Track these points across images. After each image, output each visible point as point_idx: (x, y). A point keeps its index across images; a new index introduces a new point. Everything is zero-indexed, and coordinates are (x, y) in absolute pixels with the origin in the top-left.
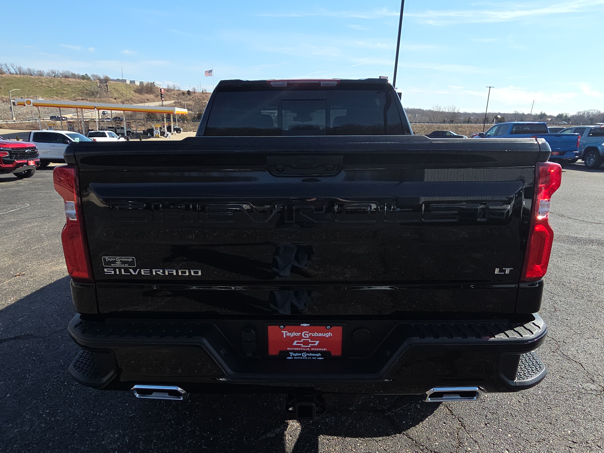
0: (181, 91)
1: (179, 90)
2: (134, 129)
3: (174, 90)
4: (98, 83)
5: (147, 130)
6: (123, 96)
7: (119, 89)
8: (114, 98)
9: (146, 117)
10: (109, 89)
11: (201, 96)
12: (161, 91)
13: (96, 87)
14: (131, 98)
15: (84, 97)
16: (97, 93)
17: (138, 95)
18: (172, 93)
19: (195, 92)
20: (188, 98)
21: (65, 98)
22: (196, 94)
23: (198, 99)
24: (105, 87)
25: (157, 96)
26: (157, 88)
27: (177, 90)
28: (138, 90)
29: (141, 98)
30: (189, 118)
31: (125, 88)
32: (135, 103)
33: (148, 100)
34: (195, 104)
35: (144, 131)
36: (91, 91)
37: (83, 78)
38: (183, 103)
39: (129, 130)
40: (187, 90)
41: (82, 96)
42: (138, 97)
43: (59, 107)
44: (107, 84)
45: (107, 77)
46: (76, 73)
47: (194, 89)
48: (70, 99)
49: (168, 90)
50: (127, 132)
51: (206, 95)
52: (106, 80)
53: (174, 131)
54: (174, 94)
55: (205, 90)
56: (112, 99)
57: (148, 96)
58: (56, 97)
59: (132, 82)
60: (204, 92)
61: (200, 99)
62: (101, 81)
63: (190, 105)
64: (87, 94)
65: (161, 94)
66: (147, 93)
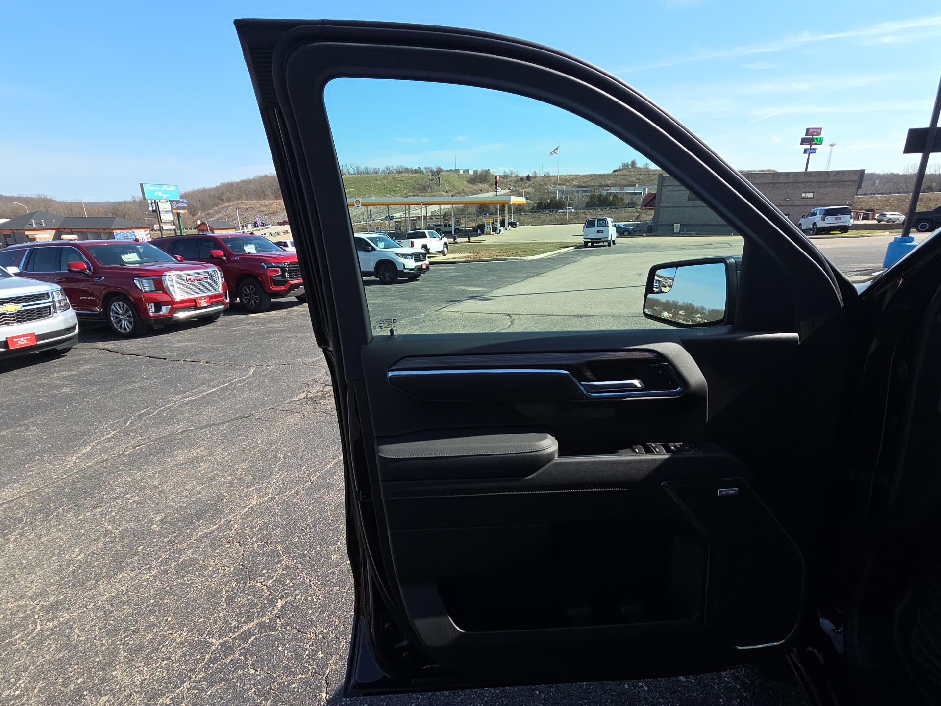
0: (519, 176)
1: (517, 176)
2: (463, 226)
3: (511, 176)
4: (430, 176)
5: (477, 227)
6: (454, 188)
7: (451, 180)
8: (446, 191)
9: (477, 211)
10: (440, 182)
11: (543, 181)
12: (496, 179)
13: (428, 181)
14: (463, 190)
15: (416, 192)
16: (429, 187)
17: (471, 186)
18: (509, 180)
19: (535, 177)
20: (527, 184)
21: (397, 195)
22: (537, 179)
23: (539, 184)
24: (437, 179)
25: (491, 185)
26: (493, 175)
27: (514, 176)
28: (472, 179)
29: (474, 189)
30: (527, 209)
31: (457, 179)
32: (467, 195)
33: (481, 191)
34: (535, 191)
35: (473, 227)
36: (422, 185)
37: (416, 171)
38: (521, 191)
39: (457, 227)
40: (527, 175)
41: (413, 192)
42: (470, 188)
43: (387, 205)
44: (439, 175)
45: (440, 168)
46: (409, 167)
47: (535, 172)
48: (402, 196)
49: (505, 177)
50: (456, 229)
51: (549, 178)
52: (439, 171)
53: (508, 226)
54: (511, 181)
55: (548, 173)
56: (443, 193)
57: (481, 186)
58: (388, 195)
59: (466, 171)
60: (547, 175)
61: (542, 185)
62: (433, 173)
63: (529, 193)
64: (418, 189)
65: (496, 182)
66: (481, 182)
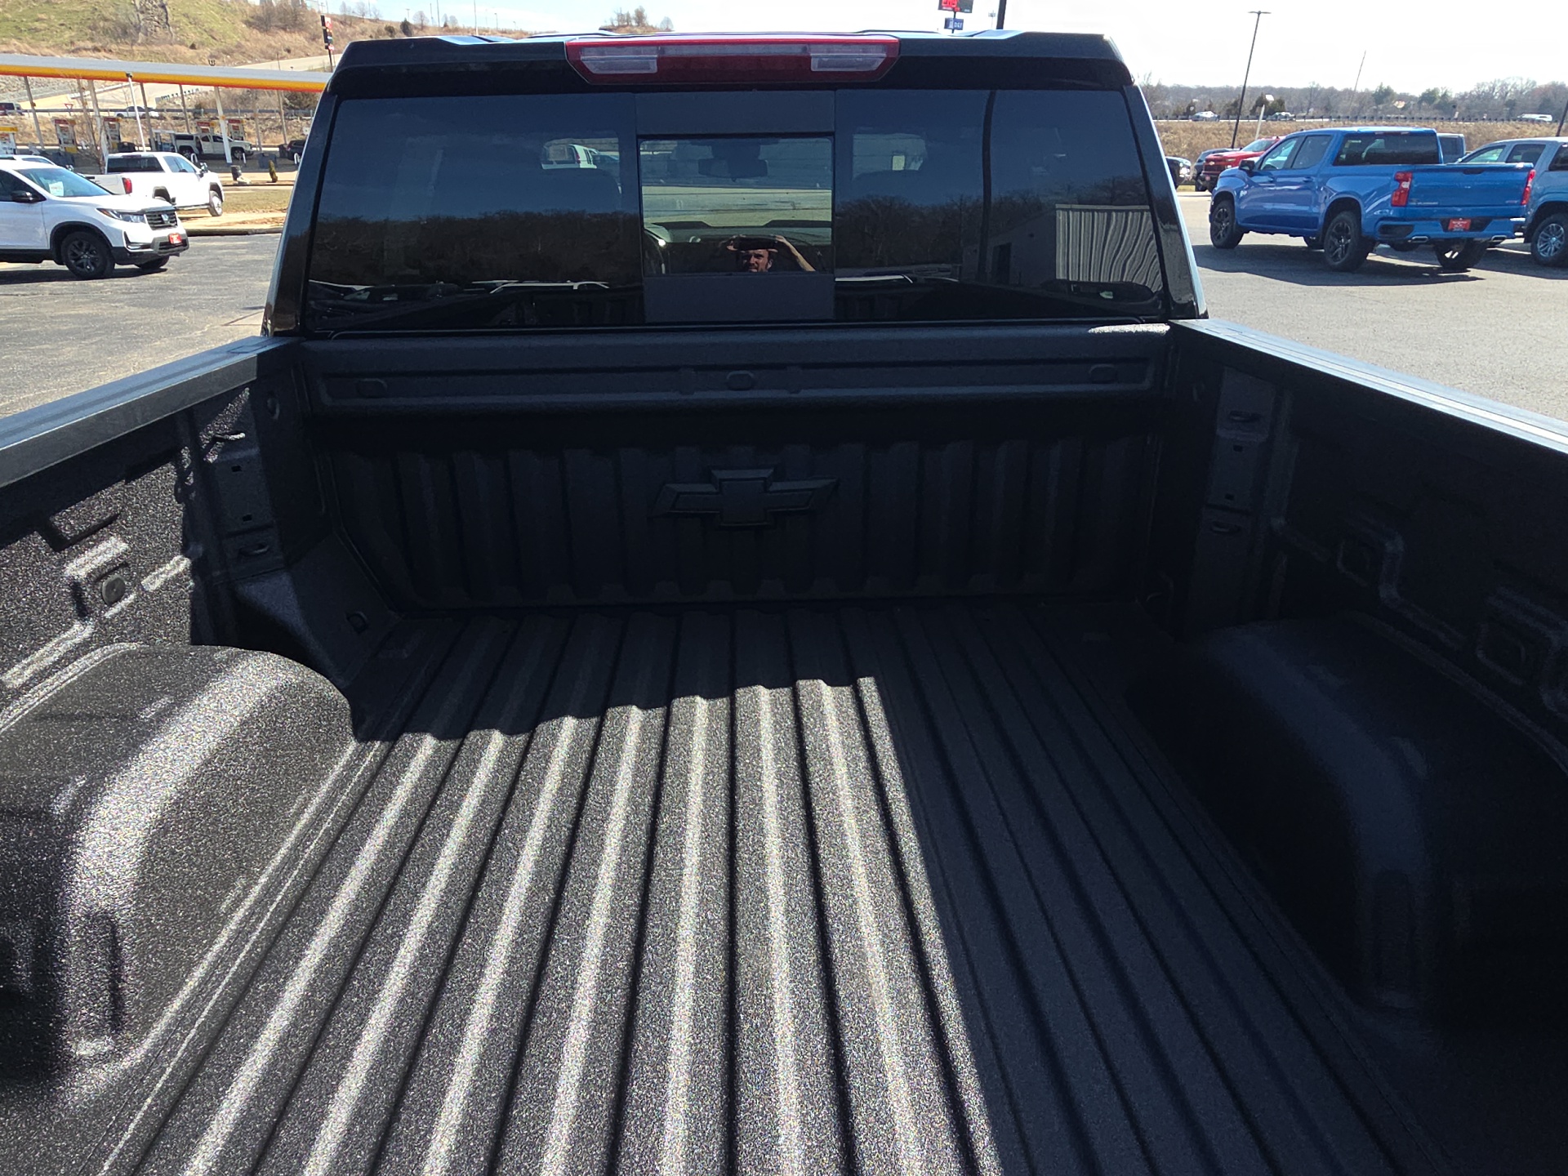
0: (383, 22)
1: (376, 21)
2: (254, 140)
3: (361, 20)
5: (290, 146)
6: (214, 38)
7: (202, 16)
8: (189, 45)
9: (285, 104)
10: (170, 19)
12: (324, 24)
13: (133, 11)
14: (239, 46)
15: (100, 41)
16: (138, 29)
17: (259, 35)
18: (358, 29)
19: (423, 27)
21: (43, 44)
24: (160, 9)
25: (314, 38)
26: (313, 14)
27: (370, 20)
28: (259, 18)
29: (270, 46)
31: (217, 13)
32: (251, 58)
33: (289, 51)
35: (281, 147)
36: (118, 23)
39: (237, 143)
40: (402, 20)
41: (92, 39)
42: (257, 41)
43: (25, 76)
47: (422, 15)
48: (57, 46)
49: (346, 21)
50: (234, 150)
54: (363, 33)
55: (454, 20)
56: (183, 49)
57: (287, 38)
58: (14, 41)
60: (450, 26)
64: (106, 32)
65: (326, 34)
66: (284, 29)
